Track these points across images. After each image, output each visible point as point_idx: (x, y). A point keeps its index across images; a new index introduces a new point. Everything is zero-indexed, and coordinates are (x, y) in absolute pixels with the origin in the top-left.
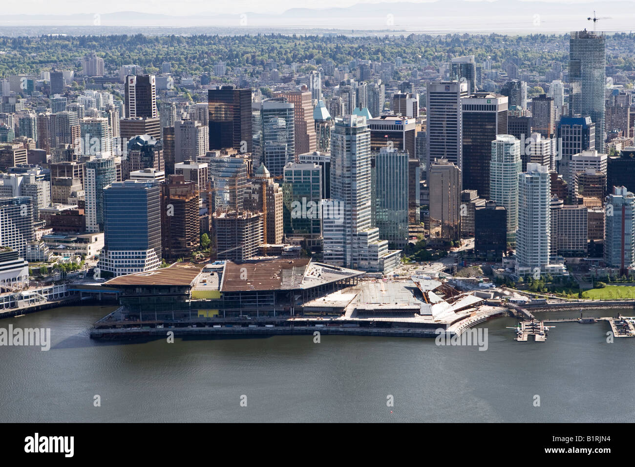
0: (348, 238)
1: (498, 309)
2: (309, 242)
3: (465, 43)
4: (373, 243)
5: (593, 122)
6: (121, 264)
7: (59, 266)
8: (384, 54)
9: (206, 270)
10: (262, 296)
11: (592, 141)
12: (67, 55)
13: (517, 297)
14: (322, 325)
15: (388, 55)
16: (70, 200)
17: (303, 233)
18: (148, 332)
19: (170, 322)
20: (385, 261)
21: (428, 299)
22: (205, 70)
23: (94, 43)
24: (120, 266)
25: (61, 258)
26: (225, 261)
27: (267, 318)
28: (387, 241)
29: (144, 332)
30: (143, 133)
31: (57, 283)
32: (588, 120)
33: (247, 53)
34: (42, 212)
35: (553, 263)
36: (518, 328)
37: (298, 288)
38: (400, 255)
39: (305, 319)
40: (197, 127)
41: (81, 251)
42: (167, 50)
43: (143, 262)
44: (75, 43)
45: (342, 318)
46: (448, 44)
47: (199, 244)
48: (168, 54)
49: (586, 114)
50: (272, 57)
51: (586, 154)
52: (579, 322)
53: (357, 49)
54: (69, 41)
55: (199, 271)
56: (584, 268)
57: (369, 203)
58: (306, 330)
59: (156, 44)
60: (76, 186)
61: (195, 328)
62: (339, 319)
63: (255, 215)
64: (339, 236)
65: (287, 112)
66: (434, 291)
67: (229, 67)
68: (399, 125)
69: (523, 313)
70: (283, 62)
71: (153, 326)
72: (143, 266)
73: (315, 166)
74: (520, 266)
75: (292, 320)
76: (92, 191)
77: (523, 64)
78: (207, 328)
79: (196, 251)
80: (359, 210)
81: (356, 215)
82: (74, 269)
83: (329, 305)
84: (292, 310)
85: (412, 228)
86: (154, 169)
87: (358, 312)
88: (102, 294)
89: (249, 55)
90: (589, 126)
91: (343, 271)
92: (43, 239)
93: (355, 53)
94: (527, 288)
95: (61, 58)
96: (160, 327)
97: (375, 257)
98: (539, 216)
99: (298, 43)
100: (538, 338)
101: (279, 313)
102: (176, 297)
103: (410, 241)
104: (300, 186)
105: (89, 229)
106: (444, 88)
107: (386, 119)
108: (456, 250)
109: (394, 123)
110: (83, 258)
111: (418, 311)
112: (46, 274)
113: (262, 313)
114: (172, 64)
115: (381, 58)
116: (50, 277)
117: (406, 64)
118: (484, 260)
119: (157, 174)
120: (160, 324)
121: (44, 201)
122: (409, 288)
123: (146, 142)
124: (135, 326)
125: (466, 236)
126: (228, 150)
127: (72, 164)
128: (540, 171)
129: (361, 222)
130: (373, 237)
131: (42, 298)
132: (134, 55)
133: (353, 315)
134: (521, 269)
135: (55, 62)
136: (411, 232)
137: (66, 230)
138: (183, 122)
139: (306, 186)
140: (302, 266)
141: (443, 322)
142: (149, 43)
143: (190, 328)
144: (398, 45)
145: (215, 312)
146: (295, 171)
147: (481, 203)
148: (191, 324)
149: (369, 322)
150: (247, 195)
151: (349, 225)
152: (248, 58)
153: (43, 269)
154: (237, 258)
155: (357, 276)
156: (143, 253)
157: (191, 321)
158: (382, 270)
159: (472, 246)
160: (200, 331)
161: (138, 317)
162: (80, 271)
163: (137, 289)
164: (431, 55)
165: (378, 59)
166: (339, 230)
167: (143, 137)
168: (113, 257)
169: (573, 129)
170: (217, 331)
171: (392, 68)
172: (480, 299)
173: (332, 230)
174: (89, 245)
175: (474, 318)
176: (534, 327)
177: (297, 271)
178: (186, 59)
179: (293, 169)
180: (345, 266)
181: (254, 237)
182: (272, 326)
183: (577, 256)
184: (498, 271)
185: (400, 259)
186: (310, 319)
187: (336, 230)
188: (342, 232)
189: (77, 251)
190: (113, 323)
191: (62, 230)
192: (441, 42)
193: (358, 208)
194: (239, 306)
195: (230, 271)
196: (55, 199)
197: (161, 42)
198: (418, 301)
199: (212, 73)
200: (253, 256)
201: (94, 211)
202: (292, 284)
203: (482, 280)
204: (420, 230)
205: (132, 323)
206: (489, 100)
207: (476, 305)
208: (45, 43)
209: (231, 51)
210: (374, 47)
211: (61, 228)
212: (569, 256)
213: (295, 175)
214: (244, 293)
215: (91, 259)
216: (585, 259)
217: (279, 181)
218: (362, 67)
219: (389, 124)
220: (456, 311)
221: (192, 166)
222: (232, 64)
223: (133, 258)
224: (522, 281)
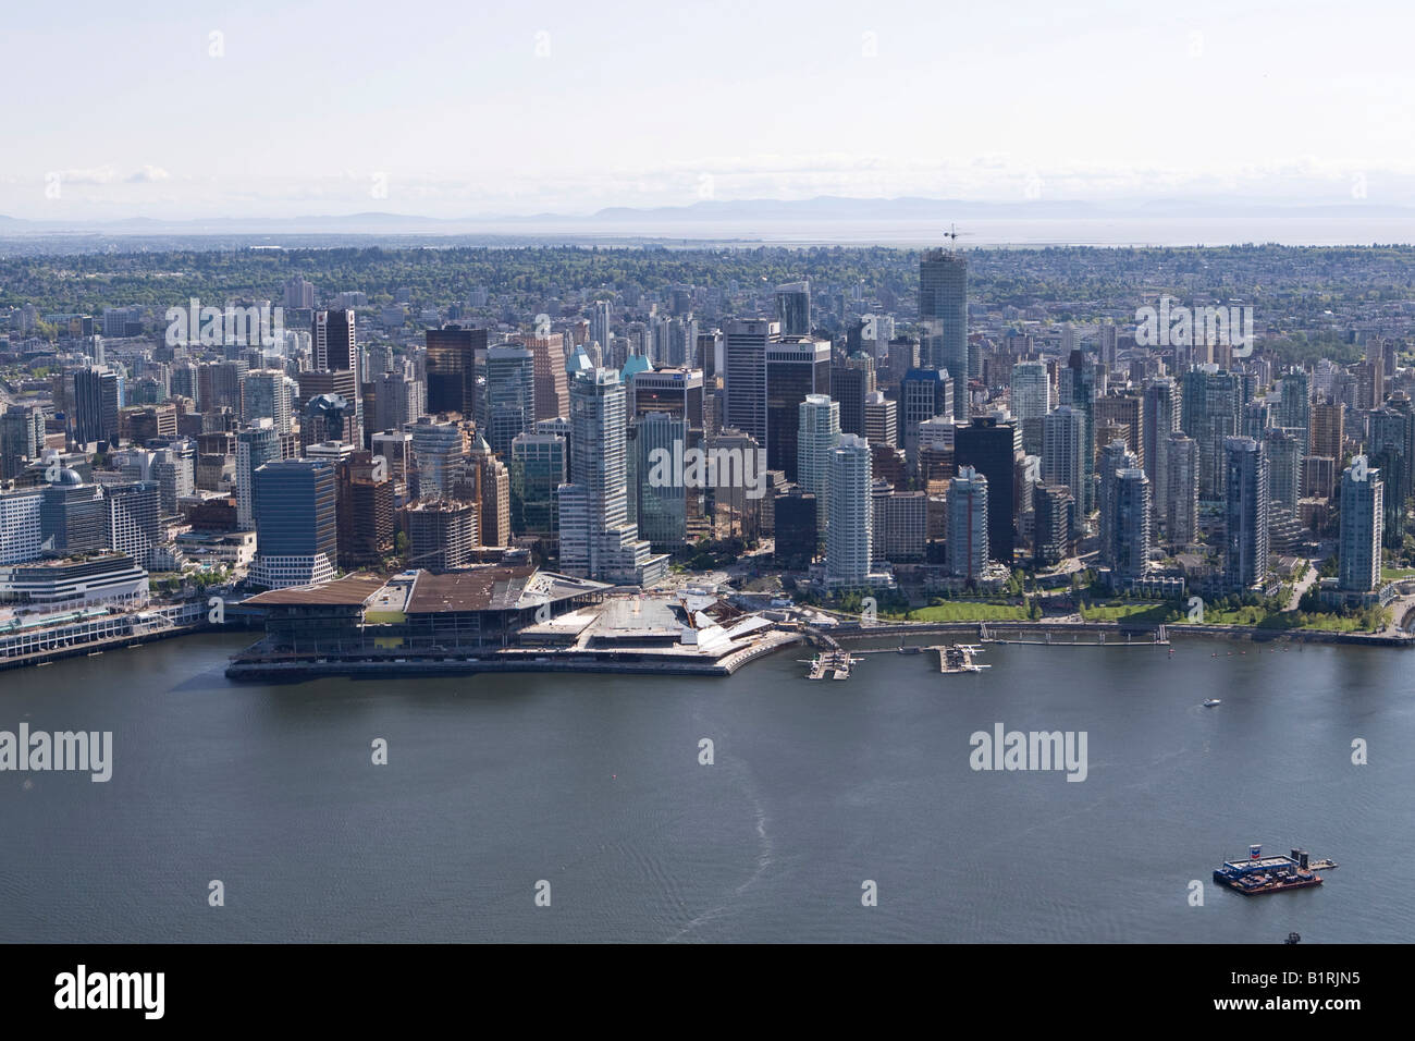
0: (592, 537)
1: (792, 635)
2: (548, 543)
3: (836, 260)
4: (628, 546)
5: (951, 376)
6: (279, 574)
7: (195, 578)
8: (714, 276)
9: (392, 583)
10: (463, 619)
11: (949, 402)
12: (268, 278)
13: (822, 618)
14: (543, 659)
15: (720, 277)
16: (220, 484)
17: (540, 530)
18: (305, 669)
19: (336, 655)
20: (645, 570)
21: (694, 622)
22: (459, 298)
23: (310, 260)
24: (278, 577)
25: (201, 567)
26: (418, 571)
27: (468, 650)
28: (648, 543)
29: (299, 669)
30: (328, 391)
31: (188, 601)
32: (943, 374)
33: (519, 273)
34: (181, 501)
35: (877, 572)
36: (814, 661)
37: (512, 607)
38: (667, 561)
39: (521, 651)
40: (407, 382)
41: (229, 556)
42: (410, 269)
43: (310, 571)
44: (284, 259)
45: (573, 649)
46: (811, 261)
47: (392, 547)
48: (409, 276)
49: (940, 365)
50: (555, 280)
51: (938, 420)
52: (899, 653)
53: (677, 268)
54: (275, 257)
55: (382, 584)
56: (919, 578)
57: (624, 490)
58: (523, 666)
59: (397, 261)
60: (230, 466)
61: (370, 663)
62: (568, 650)
63: (466, 507)
64: (582, 533)
65: (524, 363)
66: (705, 611)
67: (492, 295)
68: (679, 381)
69: (826, 642)
70: (569, 287)
71: (312, 660)
72: (310, 577)
73: (557, 438)
74: (831, 576)
75: (503, 651)
76: (245, 474)
77: (907, 290)
78: (386, 663)
79: (389, 556)
80: (608, 500)
81: (604, 506)
82: (216, 581)
83: (557, 631)
84: (505, 639)
85: (694, 523)
86: (340, 442)
87: (596, 641)
88: (251, 616)
89: (522, 277)
90: (944, 383)
91: (583, 584)
92: (179, 540)
93: (674, 274)
94: (836, 607)
95: (259, 282)
96: (322, 661)
97: (630, 563)
98: (856, 507)
99: (596, 259)
100: (838, 674)
101: (487, 642)
102: (344, 620)
103: (688, 542)
104: (536, 465)
105: (242, 526)
106: (747, 329)
107: (661, 372)
108: (752, 554)
109: (671, 378)
110: (231, 567)
111: (678, 639)
112: (177, 588)
113: (463, 643)
114: (414, 289)
115: (710, 281)
116: (182, 592)
117: (745, 290)
118: (786, 568)
119: (342, 449)
120: (323, 658)
121: (185, 487)
122: (670, 607)
123: (333, 404)
124: (287, 659)
125: (766, 535)
126: (449, 415)
127: (227, 435)
128: (857, 446)
129: (612, 515)
130: (630, 536)
131: (167, 621)
132: (362, 278)
133: (587, 646)
134: (831, 580)
135: (250, 287)
136: (691, 529)
137: (211, 528)
138: (387, 376)
139: (544, 466)
140: (523, 577)
141: (711, 653)
142: (386, 259)
143: (363, 663)
144: (738, 262)
145: (399, 641)
146: (528, 445)
147: (785, 488)
148: (365, 658)
149: (609, 654)
150: (459, 479)
151: (595, 520)
152: (520, 281)
153: (173, 581)
154: (436, 566)
155: (603, 590)
156: (309, 559)
157: (364, 654)
158: (640, 583)
159: (772, 549)
160: (376, 667)
161: (292, 648)
162: (224, 584)
163: (290, 610)
164: (781, 277)
165: (705, 282)
166: (581, 528)
167: (327, 397)
168: (268, 565)
169: (923, 386)
170: (401, 667)
171: (722, 296)
172: (769, 622)
173: (571, 528)
174: (240, 548)
175: (756, 649)
176: (836, 661)
177: (515, 584)
178: (433, 282)
179: (525, 442)
180: (589, 578)
181: (464, 536)
182: (474, 660)
183: (914, 561)
184: (803, 583)
185: (668, 566)
186: (529, 651)
187: (578, 528)
188: (586, 530)
189: (223, 556)
190: (258, 656)
191: (206, 528)
192: (801, 258)
193: (607, 497)
194: (430, 633)
195: (423, 584)
196: (200, 484)
197: (405, 258)
198: (681, 625)
199: (467, 303)
200: (462, 563)
201: (248, 501)
202: (505, 602)
203: (778, 595)
204: (704, 526)
205: (283, 656)
206: (803, 345)
207: (764, 630)
208: (241, 260)
209: (500, 270)
210: (702, 264)
211: (203, 524)
212: (902, 562)
213: (528, 450)
214: (437, 615)
215: (243, 567)
216: (921, 566)
217: (505, 457)
218: (677, 295)
219: (666, 378)
220: (733, 639)
221: (396, 437)
222: (498, 290)
223: (296, 565)
224: (831, 596)
